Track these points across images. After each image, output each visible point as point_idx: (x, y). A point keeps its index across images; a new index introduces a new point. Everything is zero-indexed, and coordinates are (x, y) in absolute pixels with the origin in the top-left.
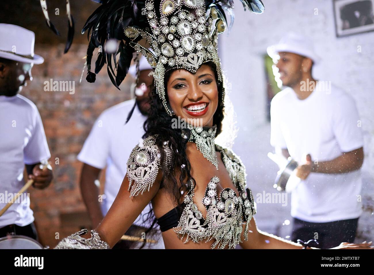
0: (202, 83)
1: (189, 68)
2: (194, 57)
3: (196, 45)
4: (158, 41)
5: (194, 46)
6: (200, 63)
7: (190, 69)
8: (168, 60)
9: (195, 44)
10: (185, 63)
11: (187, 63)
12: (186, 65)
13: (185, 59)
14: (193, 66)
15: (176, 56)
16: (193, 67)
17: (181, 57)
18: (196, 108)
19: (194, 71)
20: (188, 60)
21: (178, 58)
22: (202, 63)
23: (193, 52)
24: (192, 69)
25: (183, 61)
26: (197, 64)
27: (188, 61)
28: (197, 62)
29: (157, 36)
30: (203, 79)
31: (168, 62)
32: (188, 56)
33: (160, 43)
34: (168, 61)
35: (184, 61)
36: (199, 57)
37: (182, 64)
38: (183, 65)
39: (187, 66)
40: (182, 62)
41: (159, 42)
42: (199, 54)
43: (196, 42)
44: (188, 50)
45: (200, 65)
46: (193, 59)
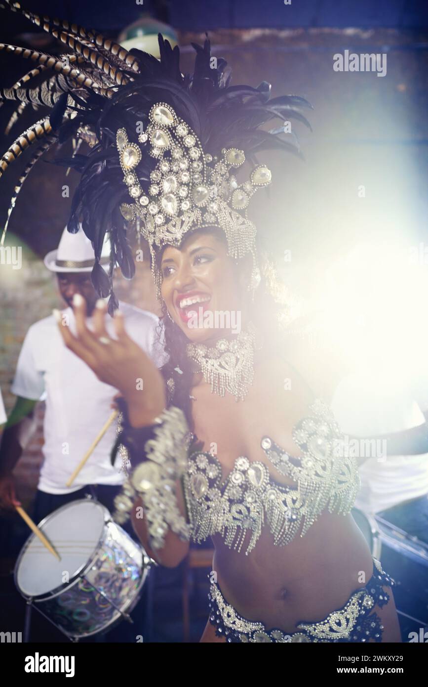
2: (176, 222)
3: (181, 204)
5: (178, 206)
6: (184, 231)
9: (179, 203)
10: (166, 236)
11: (167, 234)
13: (165, 228)
14: (174, 236)
17: (161, 227)
19: (177, 243)
20: (168, 229)
22: (188, 230)
23: (178, 216)
24: (174, 242)
25: (163, 232)
26: (180, 232)
27: (169, 231)
28: (181, 229)
32: (169, 224)
40: (162, 234)
42: (184, 216)
43: (180, 200)
44: (170, 215)
45: (186, 233)
46: (174, 226)
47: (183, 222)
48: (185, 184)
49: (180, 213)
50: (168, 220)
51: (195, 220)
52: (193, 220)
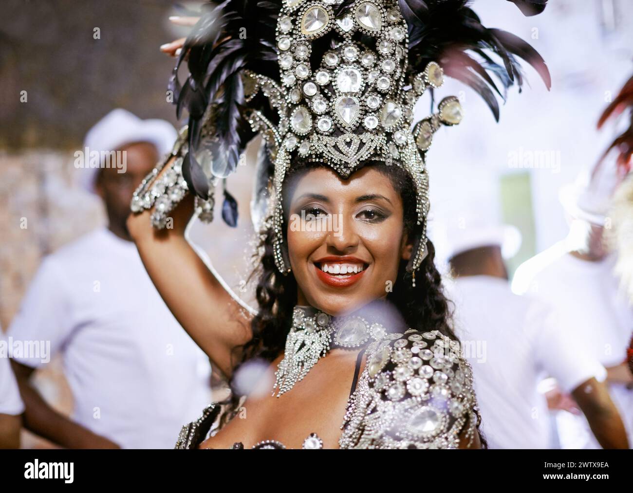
0: (363, 216)
1: (336, 162)
2: (351, 140)
3: (365, 117)
4: (288, 101)
5: (359, 118)
6: (362, 157)
7: (336, 164)
8: (300, 142)
9: (361, 114)
10: (329, 151)
11: (332, 150)
12: (330, 155)
13: (331, 141)
14: (345, 159)
15: (315, 134)
16: (343, 162)
17: (324, 137)
18: (336, 269)
19: (345, 170)
20: (336, 144)
21: (317, 138)
22: (367, 158)
23: (354, 132)
24: (342, 167)
25: (326, 146)
26: (355, 156)
27: (336, 147)
28: (356, 153)
29: (288, 89)
30: (368, 207)
31: (298, 147)
32: (340, 137)
33: (292, 104)
34: (299, 145)
35: (328, 145)
36: (365, 144)
37: (323, 152)
38: (324, 155)
39: (332, 158)
40: (324, 147)
41: (290, 102)
42: (366, 137)
43: (366, 112)
44: (343, 126)
45: (362, 161)
46: (349, 144)
47: (362, 144)
48: (379, 93)
49: (360, 129)
50: (337, 131)
51: (378, 148)
52: (376, 147)
